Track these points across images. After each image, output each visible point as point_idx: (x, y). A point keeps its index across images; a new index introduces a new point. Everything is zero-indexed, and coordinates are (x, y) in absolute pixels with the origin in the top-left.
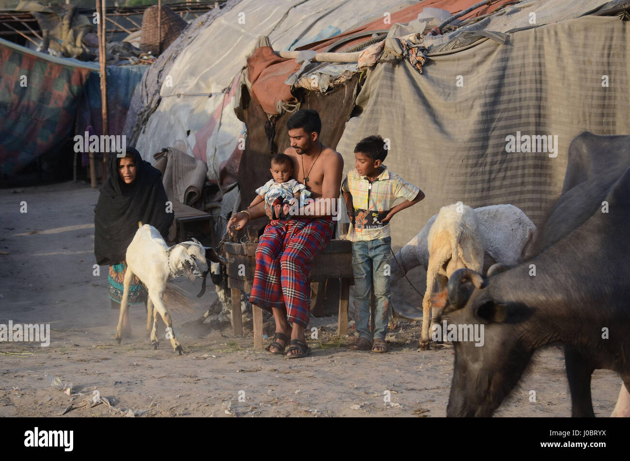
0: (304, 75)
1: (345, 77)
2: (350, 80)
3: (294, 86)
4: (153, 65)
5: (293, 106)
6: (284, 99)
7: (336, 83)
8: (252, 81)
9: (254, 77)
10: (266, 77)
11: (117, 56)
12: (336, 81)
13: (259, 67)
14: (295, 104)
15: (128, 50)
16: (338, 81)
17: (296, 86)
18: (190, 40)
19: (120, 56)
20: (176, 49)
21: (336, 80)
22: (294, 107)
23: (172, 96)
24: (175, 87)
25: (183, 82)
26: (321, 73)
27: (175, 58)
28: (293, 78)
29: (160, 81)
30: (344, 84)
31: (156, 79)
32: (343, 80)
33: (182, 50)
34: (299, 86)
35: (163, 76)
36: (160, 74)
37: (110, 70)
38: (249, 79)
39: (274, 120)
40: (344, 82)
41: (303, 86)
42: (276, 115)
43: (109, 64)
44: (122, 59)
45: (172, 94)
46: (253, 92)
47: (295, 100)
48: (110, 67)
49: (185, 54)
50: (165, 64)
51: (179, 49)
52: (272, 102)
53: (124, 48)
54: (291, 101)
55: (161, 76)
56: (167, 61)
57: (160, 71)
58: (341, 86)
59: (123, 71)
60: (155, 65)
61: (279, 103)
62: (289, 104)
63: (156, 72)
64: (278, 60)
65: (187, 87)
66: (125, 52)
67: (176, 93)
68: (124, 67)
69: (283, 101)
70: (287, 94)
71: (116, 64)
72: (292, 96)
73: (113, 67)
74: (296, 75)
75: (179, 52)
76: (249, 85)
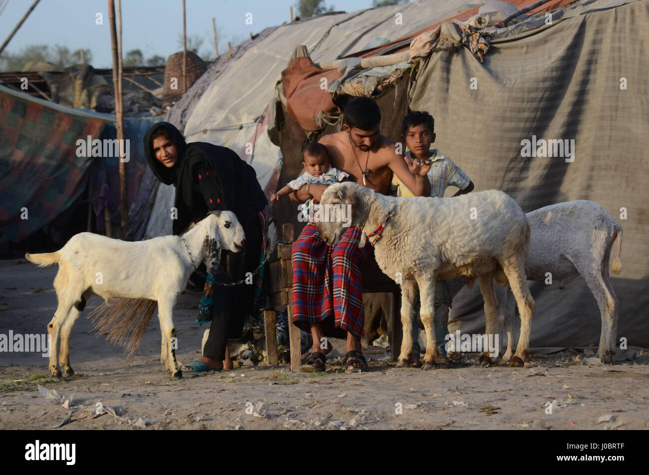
0: (348, 80)
1: (395, 76)
2: (401, 78)
3: (336, 93)
4: (175, 107)
5: (335, 117)
6: (324, 109)
7: (384, 84)
8: (288, 96)
9: (290, 91)
10: (304, 89)
11: (136, 108)
12: (386, 81)
13: (296, 80)
14: (338, 115)
15: (148, 100)
16: (387, 81)
17: (338, 92)
18: (218, 74)
19: (139, 107)
20: (202, 85)
21: (385, 79)
22: (336, 120)
23: (197, 133)
24: (201, 123)
25: (210, 117)
26: (367, 76)
27: (201, 95)
28: (336, 83)
29: (183, 120)
30: (394, 83)
31: (179, 119)
32: (392, 79)
33: (209, 85)
34: (342, 93)
35: (188, 115)
36: (184, 114)
37: (128, 123)
38: (285, 95)
39: (313, 139)
40: (394, 81)
41: (347, 92)
42: (316, 131)
43: (128, 116)
44: (143, 110)
45: (198, 131)
46: (289, 107)
47: (337, 110)
48: (128, 119)
49: (212, 88)
50: (190, 103)
51: (205, 84)
52: (311, 116)
53: (144, 98)
54: (333, 111)
55: (185, 115)
56: (192, 99)
57: (184, 111)
58: (391, 86)
59: (143, 123)
60: (178, 105)
61: (319, 115)
62: (331, 115)
63: (179, 112)
64: (318, 71)
65: (214, 121)
66: (145, 103)
67: (202, 129)
68: (144, 118)
69: (323, 112)
70: (327, 103)
71: (135, 116)
72: (334, 106)
73: (132, 119)
74: (338, 82)
75: (206, 87)
76: (285, 101)
